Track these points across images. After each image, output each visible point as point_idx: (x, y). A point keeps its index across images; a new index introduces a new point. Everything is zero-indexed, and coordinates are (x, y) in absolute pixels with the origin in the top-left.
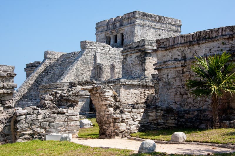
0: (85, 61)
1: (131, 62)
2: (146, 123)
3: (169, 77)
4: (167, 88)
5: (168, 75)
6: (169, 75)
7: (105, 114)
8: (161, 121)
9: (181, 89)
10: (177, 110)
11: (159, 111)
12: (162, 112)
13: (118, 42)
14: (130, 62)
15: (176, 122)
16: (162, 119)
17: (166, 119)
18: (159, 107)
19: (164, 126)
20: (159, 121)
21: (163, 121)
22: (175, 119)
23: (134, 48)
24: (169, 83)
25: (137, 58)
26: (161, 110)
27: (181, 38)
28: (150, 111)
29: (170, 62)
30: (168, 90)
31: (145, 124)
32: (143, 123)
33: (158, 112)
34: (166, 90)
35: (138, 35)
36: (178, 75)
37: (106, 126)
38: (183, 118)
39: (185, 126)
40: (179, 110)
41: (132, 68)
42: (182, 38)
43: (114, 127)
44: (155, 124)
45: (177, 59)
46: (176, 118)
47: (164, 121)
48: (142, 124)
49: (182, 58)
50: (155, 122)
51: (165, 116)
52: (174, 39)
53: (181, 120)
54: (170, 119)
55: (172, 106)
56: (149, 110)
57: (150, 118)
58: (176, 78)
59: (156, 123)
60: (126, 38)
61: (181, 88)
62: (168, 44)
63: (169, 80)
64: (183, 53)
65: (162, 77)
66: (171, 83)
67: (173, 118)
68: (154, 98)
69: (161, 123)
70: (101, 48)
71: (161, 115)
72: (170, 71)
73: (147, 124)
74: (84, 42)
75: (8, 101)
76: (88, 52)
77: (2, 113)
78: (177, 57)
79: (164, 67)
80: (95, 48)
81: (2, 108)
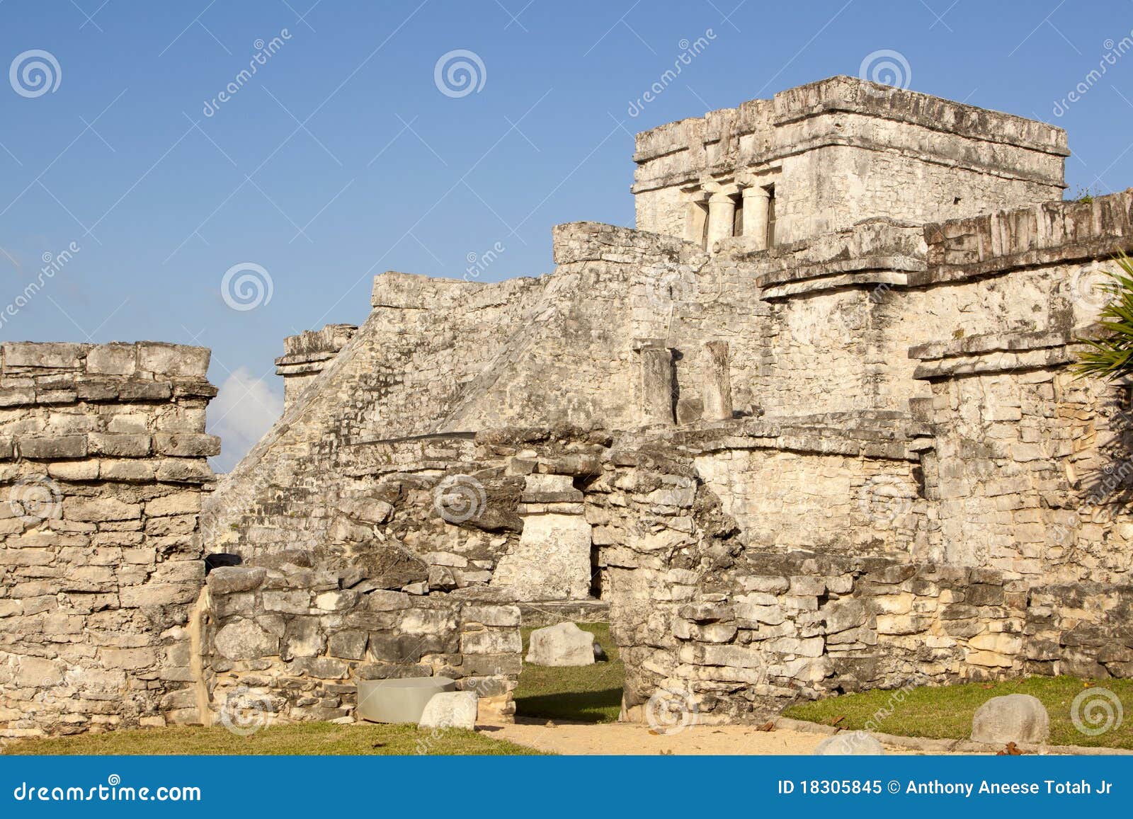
0: (573, 325)
1: (809, 337)
2: (863, 651)
3: (989, 416)
4: (977, 472)
5: (981, 407)
6: (988, 405)
7: (653, 601)
8: (938, 642)
9: (1043, 478)
10: (1021, 588)
11: (933, 590)
12: (947, 596)
13: (745, 229)
14: (803, 338)
15: (1016, 645)
16: (943, 631)
17: (964, 631)
18: (931, 568)
19: (955, 667)
20: (930, 640)
21: (949, 641)
22: (1008, 630)
23: (825, 262)
24: (989, 446)
25: (837, 315)
26: (944, 584)
27: (1048, 221)
28: (885, 589)
29: (994, 338)
30: (984, 483)
31: (859, 655)
32: (846, 647)
33: (925, 592)
34: (974, 480)
35: (847, 197)
36: (1033, 410)
37: (655, 662)
38: (1052, 628)
39: (1056, 670)
40: (1033, 584)
41: (812, 365)
42: (1053, 219)
43: (697, 667)
44: (909, 653)
45: (1026, 324)
46: (1016, 626)
47: (954, 643)
48: (844, 655)
49: (1053, 321)
50: (911, 643)
51: (958, 613)
52: (1013, 225)
53: (1039, 637)
54: (988, 628)
55: (996, 565)
56: (880, 584)
57: (884, 624)
58: (1021, 423)
59: (914, 652)
60: (786, 213)
61: (1047, 474)
62: (985, 249)
63: (990, 434)
64: (1056, 295)
65: (954, 415)
66: (1000, 447)
67: (998, 626)
68: (923, 523)
69: (940, 652)
70: (657, 258)
71: (942, 608)
72: (995, 387)
73: (869, 655)
74: (573, 229)
75: (176, 520)
76: (593, 278)
77: (149, 575)
78: (1029, 316)
79: (964, 364)
80: (627, 258)
81: (147, 554)
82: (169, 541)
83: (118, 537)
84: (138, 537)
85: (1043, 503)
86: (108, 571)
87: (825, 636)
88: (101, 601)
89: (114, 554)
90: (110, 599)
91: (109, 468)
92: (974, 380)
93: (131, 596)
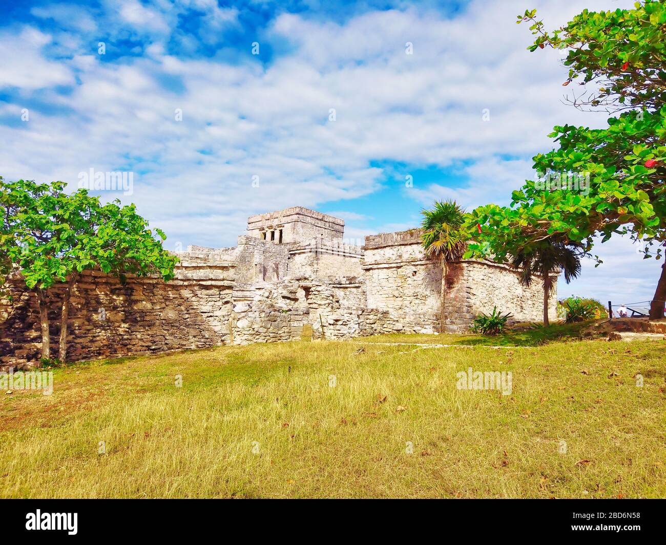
5: (378, 276)
6: (380, 275)
9: (394, 291)
13: (275, 239)
29: (382, 261)
36: (392, 276)
49: (397, 257)
58: (389, 279)
60: (285, 236)
63: (380, 281)
64: (398, 252)
72: (382, 272)
74: (242, 237)
75: (227, 295)
76: (247, 248)
77: (221, 308)
78: (391, 256)
79: (375, 266)
80: (254, 244)
81: (220, 303)
82: (226, 300)
83: (214, 299)
84: (218, 299)
85: (394, 296)
86: (211, 307)
87: (358, 323)
88: (209, 314)
89: (213, 303)
90: (211, 314)
91: (213, 283)
92: (377, 270)
93: (216, 313)
